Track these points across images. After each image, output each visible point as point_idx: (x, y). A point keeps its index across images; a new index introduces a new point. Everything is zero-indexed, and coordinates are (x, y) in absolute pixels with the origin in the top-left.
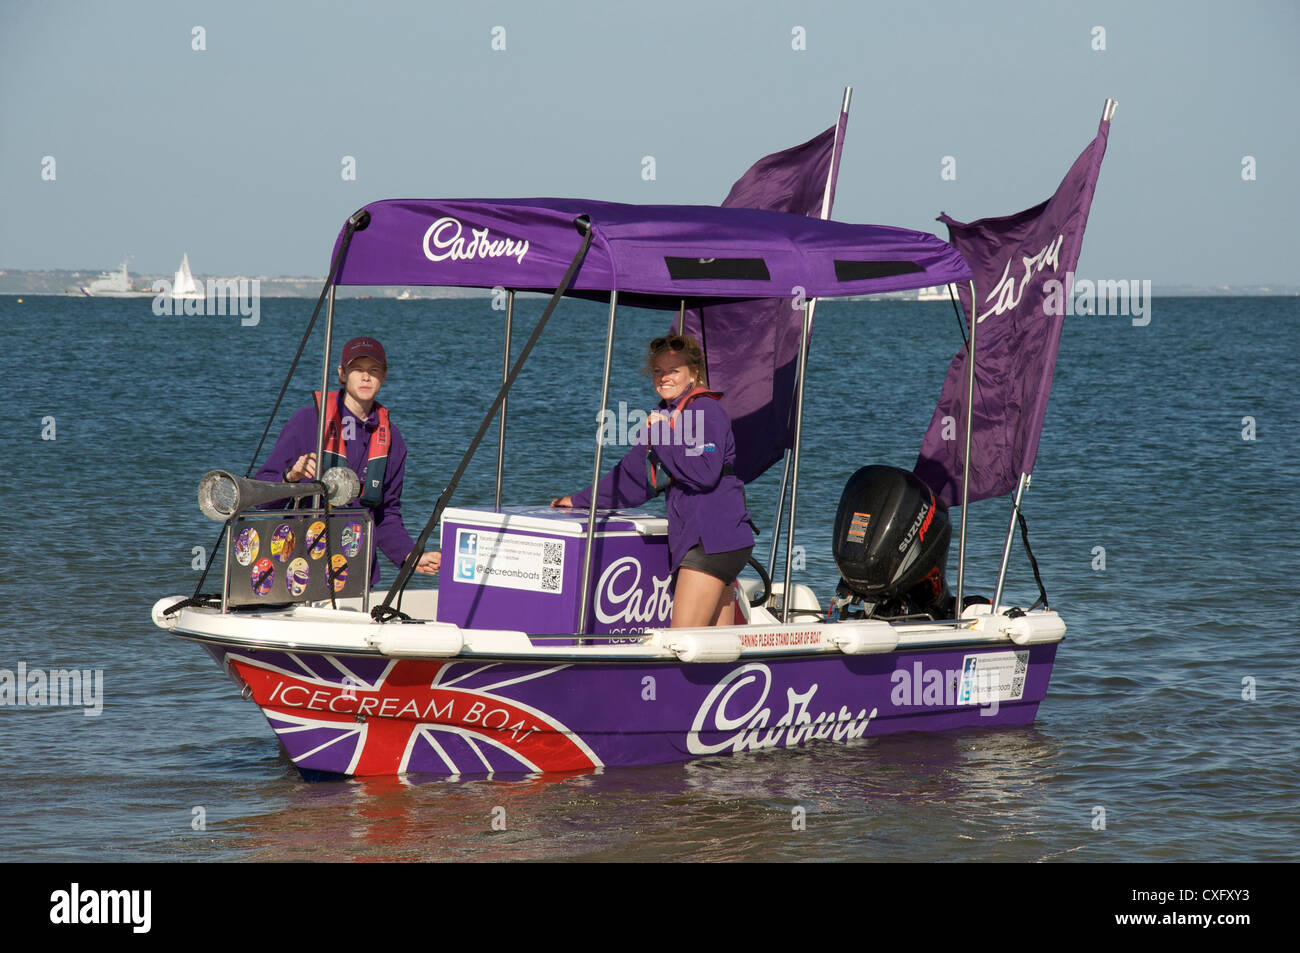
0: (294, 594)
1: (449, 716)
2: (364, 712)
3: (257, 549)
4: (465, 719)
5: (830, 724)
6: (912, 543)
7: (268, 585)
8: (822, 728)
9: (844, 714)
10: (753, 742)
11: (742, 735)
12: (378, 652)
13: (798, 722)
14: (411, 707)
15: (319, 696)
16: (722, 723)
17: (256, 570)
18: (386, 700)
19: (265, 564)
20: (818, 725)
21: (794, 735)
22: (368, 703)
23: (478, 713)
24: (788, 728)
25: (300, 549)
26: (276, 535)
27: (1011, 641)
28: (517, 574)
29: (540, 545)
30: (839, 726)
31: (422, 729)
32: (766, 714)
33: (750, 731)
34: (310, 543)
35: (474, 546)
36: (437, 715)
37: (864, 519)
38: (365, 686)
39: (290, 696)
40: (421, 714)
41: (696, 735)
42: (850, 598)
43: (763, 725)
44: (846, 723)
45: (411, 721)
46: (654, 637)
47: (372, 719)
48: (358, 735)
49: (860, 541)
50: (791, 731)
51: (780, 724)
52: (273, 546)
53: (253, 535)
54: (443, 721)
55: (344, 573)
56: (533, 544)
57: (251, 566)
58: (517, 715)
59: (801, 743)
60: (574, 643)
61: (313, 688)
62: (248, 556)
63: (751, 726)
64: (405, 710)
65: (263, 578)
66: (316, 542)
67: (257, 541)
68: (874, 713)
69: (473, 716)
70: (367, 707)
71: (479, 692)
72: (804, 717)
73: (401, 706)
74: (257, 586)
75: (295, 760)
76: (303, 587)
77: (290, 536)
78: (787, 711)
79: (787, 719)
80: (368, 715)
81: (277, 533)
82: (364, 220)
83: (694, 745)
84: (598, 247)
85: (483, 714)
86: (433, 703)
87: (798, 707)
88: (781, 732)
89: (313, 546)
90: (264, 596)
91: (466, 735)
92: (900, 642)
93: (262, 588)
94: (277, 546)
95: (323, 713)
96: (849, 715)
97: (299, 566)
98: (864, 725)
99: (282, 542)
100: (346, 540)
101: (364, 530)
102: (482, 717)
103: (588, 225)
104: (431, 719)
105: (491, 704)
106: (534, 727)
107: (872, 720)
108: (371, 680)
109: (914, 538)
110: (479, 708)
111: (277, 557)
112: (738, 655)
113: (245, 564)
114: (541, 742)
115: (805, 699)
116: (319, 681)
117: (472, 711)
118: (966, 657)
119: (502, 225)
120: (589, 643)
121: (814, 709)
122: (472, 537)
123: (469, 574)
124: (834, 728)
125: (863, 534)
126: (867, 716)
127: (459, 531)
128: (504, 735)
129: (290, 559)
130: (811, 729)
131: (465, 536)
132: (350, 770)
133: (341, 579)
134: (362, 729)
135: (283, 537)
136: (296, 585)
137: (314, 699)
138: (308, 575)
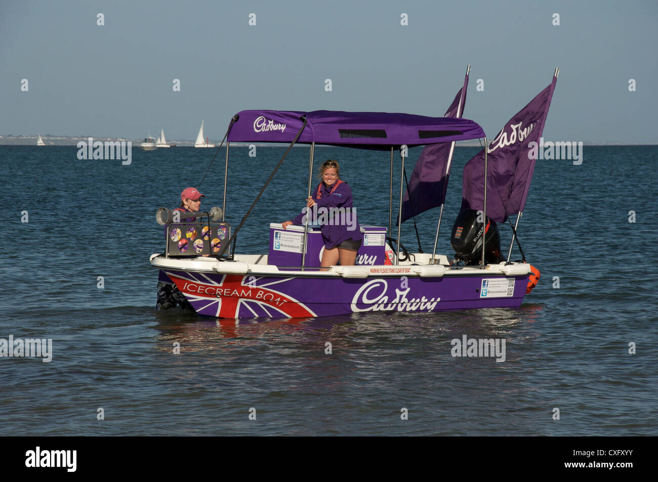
0: (197, 252)
1: (250, 296)
2: (218, 294)
3: (180, 236)
4: (257, 297)
5: (418, 303)
6: (479, 238)
7: (185, 249)
8: (414, 304)
9: (424, 299)
10: (382, 308)
11: (376, 305)
12: (217, 272)
13: (402, 302)
14: (235, 292)
15: (201, 288)
16: (365, 301)
17: (180, 243)
18: (225, 290)
19: (184, 241)
20: (412, 303)
21: (401, 306)
22: (219, 291)
23: (261, 295)
24: (398, 304)
25: (199, 236)
26: (188, 231)
27: (504, 274)
28: (293, 247)
29: (300, 236)
30: (423, 304)
31: (241, 300)
32: (386, 299)
33: (379, 304)
34: (203, 234)
35: (280, 237)
36: (246, 295)
37: (460, 229)
38: (216, 284)
39: (191, 288)
40: (240, 295)
41: (355, 305)
42: (459, 260)
43: (385, 302)
44: (425, 303)
45: (236, 298)
46: (332, 269)
47: (222, 296)
48: (218, 303)
49: (459, 238)
50: (400, 305)
51: (393, 302)
52: (187, 235)
53: (178, 231)
54: (248, 297)
55: (219, 245)
56: (298, 236)
57: (178, 242)
58: (276, 296)
59: (405, 310)
60: (300, 270)
61: (198, 285)
62: (176, 238)
63: (380, 302)
64: (233, 293)
65: (183, 246)
66: (206, 234)
67: (180, 233)
68: (439, 300)
69: (259, 296)
70: (219, 292)
71: (260, 287)
72: (404, 300)
73: (232, 292)
74: (181, 248)
75: (197, 311)
76: (201, 250)
77: (195, 231)
78: (396, 297)
79: (397, 300)
80: (220, 295)
81: (189, 230)
82: (237, 118)
83: (354, 308)
84: (308, 126)
85: (263, 295)
86: (243, 291)
87: (401, 296)
88: (395, 305)
89: (205, 235)
90: (183, 252)
91: (259, 303)
92: (445, 273)
93: (183, 250)
94: (189, 235)
95: (204, 294)
96: (426, 300)
97: (199, 242)
98: (435, 304)
99: (191, 233)
100: (219, 233)
101: (227, 230)
102: (263, 296)
103: (305, 118)
104: (243, 297)
105: (266, 292)
106: (284, 300)
107: (438, 302)
108: (219, 283)
109: (480, 236)
110: (261, 293)
111: (189, 239)
112: (367, 276)
113: (175, 241)
114: (288, 306)
115: (405, 293)
116: (199, 282)
117: (259, 294)
118: (483, 280)
119: (278, 119)
120: (305, 270)
121: (409, 297)
122: (279, 233)
123: (278, 247)
124: (420, 305)
125: (460, 235)
126: (435, 301)
127: (275, 231)
128: (274, 303)
129: (195, 240)
130: (409, 304)
131: (277, 233)
132: (217, 315)
133: (218, 247)
134: (219, 300)
135: (191, 232)
136: (198, 249)
137: (199, 289)
138: (203, 245)
